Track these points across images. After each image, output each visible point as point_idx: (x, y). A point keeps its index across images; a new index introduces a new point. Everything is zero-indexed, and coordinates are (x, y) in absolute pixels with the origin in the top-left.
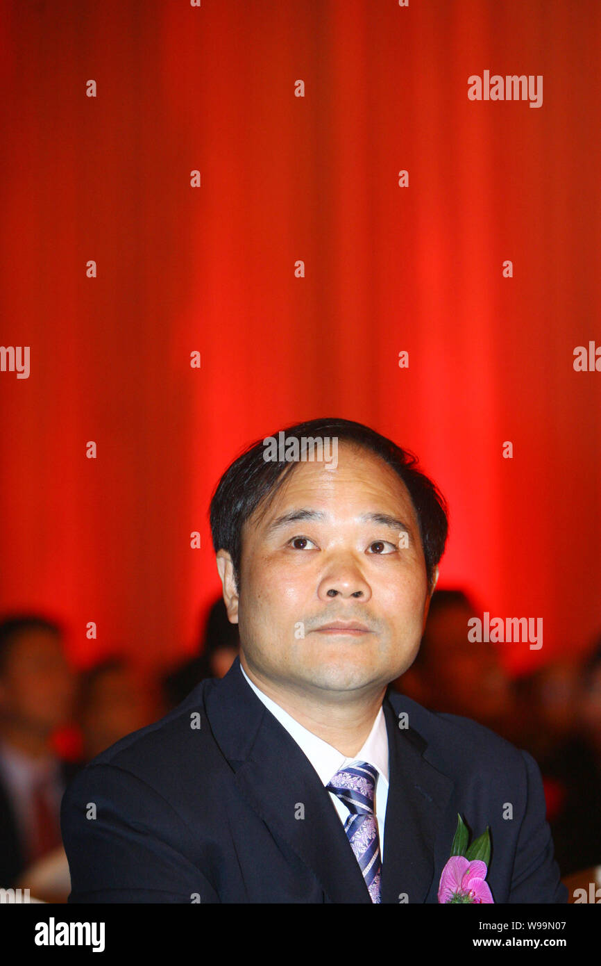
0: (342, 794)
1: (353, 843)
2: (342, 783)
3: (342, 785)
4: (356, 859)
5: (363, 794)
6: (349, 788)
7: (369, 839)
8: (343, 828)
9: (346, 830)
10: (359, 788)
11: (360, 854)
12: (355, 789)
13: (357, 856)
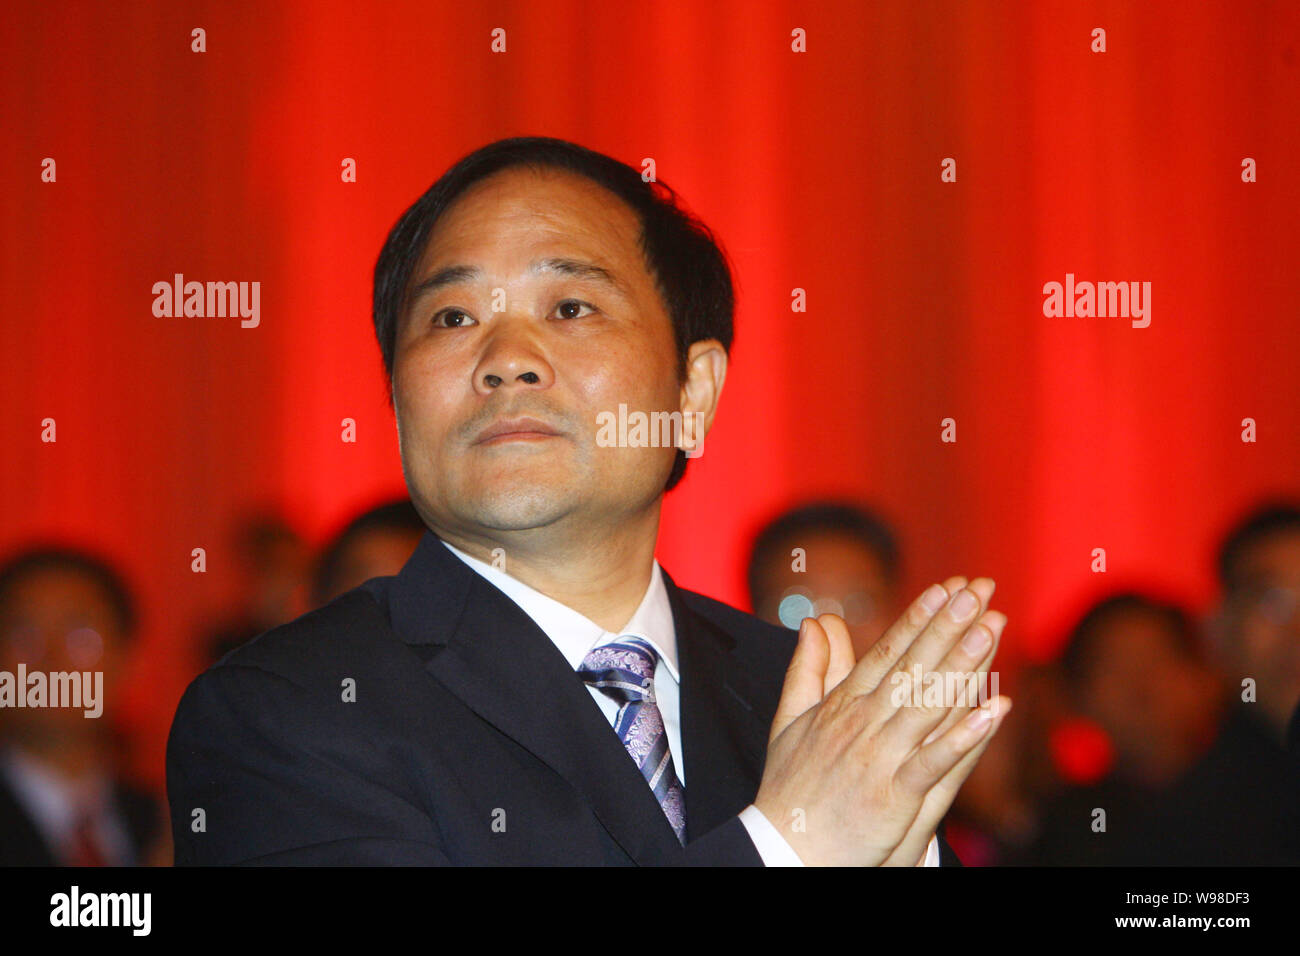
0: (604, 680)
1: (628, 743)
2: (602, 662)
3: (602, 665)
4: (636, 764)
5: (635, 672)
6: (613, 666)
7: (651, 735)
8: (613, 729)
9: (617, 730)
10: (628, 666)
11: (641, 758)
12: (623, 666)
13: (638, 761)
